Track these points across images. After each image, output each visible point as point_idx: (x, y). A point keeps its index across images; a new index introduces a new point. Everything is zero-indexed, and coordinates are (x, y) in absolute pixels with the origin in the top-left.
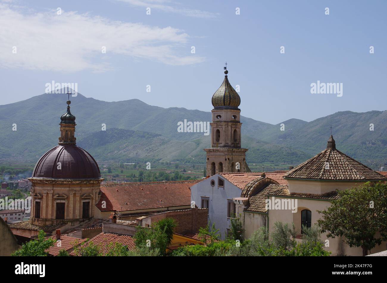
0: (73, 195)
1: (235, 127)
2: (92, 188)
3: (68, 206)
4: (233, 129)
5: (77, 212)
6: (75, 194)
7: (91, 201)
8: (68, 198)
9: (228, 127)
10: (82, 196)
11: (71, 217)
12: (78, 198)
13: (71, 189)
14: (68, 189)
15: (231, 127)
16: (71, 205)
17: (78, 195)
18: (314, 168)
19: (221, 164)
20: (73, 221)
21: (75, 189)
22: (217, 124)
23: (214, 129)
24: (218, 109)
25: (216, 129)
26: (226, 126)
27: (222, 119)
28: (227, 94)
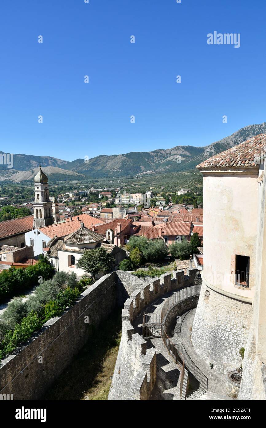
4: (45, 193)
15: (44, 193)
18: (76, 237)
19: (40, 210)
22: (38, 191)
23: (36, 194)
24: (37, 184)
25: (37, 194)
26: (42, 192)
27: (40, 189)
28: (41, 177)
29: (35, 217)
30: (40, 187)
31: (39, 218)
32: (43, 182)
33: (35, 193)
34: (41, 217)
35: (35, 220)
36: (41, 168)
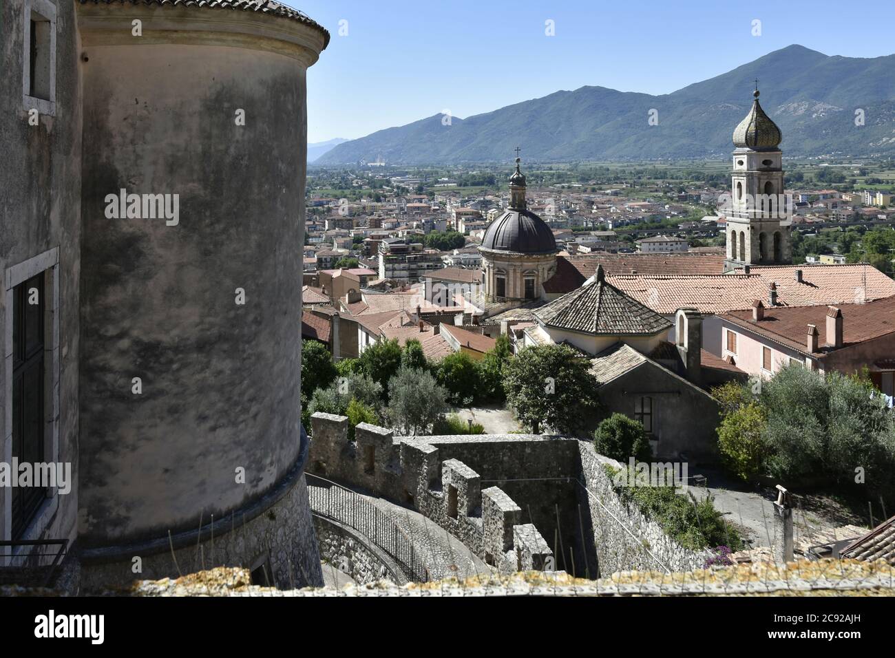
0: (512, 271)
1: (768, 178)
2: (537, 263)
3: (508, 283)
4: (764, 181)
5: (518, 290)
6: (515, 270)
7: (535, 278)
8: (508, 273)
9: (752, 178)
10: (523, 272)
11: (511, 295)
12: (519, 275)
13: (510, 263)
14: (507, 263)
15: (759, 179)
16: (511, 283)
17: (519, 271)
19: (742, 234)
20: (514, 300)
21: (514, 264)
22: (739, 174)
23: (735, 181)
24: (738, 150)
25: (737, 181)
26: (750, 176)
27: (744, 167)
28: (753, 128)
29: (729, 255)
30: (745, 159)
31: (738, 258)
32: (755, 145)
33: (733, 178)
34: (743, 255)
35: (728, 263)
36: (757, 101)
